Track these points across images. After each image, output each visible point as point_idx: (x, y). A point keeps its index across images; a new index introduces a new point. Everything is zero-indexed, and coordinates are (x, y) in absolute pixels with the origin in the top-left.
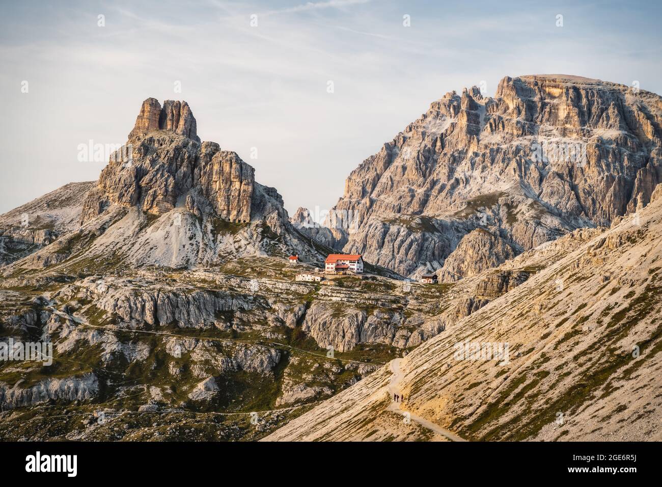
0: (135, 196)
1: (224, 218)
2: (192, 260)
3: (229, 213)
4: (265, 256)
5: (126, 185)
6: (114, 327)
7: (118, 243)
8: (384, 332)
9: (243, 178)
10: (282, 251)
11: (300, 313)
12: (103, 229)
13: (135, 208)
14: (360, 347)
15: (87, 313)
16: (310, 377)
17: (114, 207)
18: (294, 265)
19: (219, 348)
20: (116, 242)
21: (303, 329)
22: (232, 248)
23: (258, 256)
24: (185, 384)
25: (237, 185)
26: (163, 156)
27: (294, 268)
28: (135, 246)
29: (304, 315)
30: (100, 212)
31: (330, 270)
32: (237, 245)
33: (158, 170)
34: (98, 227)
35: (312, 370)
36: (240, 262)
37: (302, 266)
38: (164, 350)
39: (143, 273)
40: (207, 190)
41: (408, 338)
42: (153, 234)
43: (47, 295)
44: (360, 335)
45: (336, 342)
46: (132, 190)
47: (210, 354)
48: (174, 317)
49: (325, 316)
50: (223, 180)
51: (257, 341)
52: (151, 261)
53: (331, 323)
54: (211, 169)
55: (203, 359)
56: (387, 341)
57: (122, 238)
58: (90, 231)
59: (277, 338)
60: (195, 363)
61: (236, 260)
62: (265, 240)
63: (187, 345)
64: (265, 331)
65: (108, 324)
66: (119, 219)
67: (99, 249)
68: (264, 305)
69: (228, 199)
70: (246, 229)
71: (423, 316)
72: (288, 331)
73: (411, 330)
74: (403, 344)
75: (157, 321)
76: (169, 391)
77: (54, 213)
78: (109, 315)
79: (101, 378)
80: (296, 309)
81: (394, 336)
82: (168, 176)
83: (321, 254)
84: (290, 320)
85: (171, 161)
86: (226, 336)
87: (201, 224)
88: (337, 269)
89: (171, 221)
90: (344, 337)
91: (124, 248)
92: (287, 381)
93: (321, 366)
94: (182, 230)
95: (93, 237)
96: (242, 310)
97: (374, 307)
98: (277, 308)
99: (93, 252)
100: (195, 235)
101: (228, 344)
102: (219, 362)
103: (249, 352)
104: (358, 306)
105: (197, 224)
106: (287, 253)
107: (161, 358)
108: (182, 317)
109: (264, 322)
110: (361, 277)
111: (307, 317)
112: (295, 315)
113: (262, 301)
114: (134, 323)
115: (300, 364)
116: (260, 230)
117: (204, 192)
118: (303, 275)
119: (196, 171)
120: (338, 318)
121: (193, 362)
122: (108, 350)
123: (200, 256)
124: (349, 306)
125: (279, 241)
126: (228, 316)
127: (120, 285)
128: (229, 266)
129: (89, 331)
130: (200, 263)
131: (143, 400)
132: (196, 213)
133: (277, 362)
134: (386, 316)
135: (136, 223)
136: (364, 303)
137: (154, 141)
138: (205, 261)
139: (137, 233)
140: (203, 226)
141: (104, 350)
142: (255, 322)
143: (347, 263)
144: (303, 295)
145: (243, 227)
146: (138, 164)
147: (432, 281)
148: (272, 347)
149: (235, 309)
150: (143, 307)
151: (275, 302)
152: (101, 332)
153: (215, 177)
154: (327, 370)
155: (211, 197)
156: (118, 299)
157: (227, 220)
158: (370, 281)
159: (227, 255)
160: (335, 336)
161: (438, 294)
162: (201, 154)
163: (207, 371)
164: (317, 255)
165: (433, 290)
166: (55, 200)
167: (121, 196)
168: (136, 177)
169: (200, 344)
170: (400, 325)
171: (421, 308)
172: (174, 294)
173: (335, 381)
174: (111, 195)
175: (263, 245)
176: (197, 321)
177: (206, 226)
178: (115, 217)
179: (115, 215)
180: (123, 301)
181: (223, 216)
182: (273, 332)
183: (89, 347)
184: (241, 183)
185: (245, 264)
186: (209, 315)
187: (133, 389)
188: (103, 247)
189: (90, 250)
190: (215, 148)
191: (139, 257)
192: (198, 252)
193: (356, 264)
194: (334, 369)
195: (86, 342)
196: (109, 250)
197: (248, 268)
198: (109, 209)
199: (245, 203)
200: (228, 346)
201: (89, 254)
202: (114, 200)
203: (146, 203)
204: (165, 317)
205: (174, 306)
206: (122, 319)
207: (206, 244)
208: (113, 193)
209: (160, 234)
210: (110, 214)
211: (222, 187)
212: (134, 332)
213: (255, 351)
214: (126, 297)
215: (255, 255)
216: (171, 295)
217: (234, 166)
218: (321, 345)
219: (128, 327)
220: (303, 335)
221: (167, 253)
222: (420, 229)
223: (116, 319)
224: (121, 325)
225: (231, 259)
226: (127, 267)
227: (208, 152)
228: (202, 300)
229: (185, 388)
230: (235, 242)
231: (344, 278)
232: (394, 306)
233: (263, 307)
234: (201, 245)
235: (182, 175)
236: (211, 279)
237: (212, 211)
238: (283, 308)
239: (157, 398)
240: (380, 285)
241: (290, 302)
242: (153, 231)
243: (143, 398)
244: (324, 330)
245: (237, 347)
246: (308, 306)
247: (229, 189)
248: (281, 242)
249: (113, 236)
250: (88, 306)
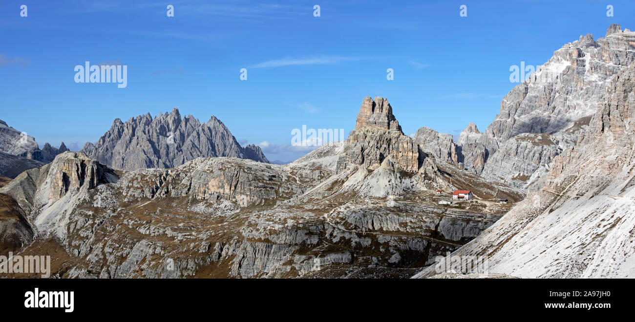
0: (361, 161)
2: (390, 193)
3: (407, 168)
4: (425, 189)
5: (357, 155)
6: (356, 231)
9: (414, 150)
11: (437, 223)
12: (347, 178)
13: (362, 166)
14: (463, 238)
15: (344, 224)
17: (352, 166)
21: (438, 231)
22: (410, 185)
24: (387, 256)
25: (411, 154)
26: (374, 139)
27: (439, 196)
29: (439, 224)
31: (455, 198)
32: (412, 184)
33: (372, 147)
34: (345, 177)
36: (413, 194)
37: (443, 195)
38: (377, 241)
39: (367, 201)
43: (326, 215)
44: (463, 233)
45: (453, 236)
46: (360, 156)
47: (397, 243)
49: (448, 224)
50: (404, 151)
51: (417, 237)
52: (371, 194)
53: (451, 228)
54: (398, 145)
57: (356, 182)
58: (341, 179)
59: (426, 235)
60: (391, 247)
61: (411, 192)
62: (426, 181)
63: (387, 238)
64: (421, 231)
65: (353, 229)
66: (355, 173)
67: (346, 188)
69: (407, 160)
70: (416, 175)
72: (431, 231)
75: (374, 228)
76: (380, 259)
77: (321, 160)
78: (353, 225)
79: (352, 254)
80: (435, 221)
83: (455, 186)
84: (432, 227)
85: (378, 142)
87: (394, 174)
88: (459, 198)
89: (379, 173)
90: (456, 234)
91: (358, 187)
95: (343, 182)
96: (411, 222)
98: (427, 221)
99: (344, 190)
100: (391, 179)
102: (401, 246)
103: (414, 241)
105: (392, 174)
109: (421, 227)
110: (470, 202)
112: (435, 224)
114: (364, 229)
116: (423, 176)
118: (442, 201)
119: (391, 146)
120: (454, 225)
122: (354, 241)
123: (394, 190)
124: (459, 219)
128: (408, 196)
131: (370, 263)
133: (426, 246)
135: (363, 174)
136: (466, 218)
137: (370, 131)
139: (364, 180)
141: (352, 241)
142: (417, 228)
143: (463, 195)
144: (439, 214)
145: (414, 174)
146: (362, 144)
147: (505, 203)
148: (424, 239)
149: (408, 221)
150: (367, 222)
151: (426, 218)
152: (351, 233)
157: (407, 171)
158: (474, 203)
160: (452, 234)
163: (396, 250)
164: (452, 187)
165: (503, 208)
166: (321, 153)
167: (355, 160)
168: (361, 151)
169: (393, 238)
175: (424, 184)
177: (396, 175)
178: (353, 171)
180: (359, 219)
181: (405, 169)
182: (425, 232)
185: (415, 194)
187: (365, 258)
188: (348, 187)
189: (342, 189)
191: (365, 192)
192: (393, 188)
193: (467, 195)
194: (450, 249)
195: (344, 238)
196: (351, 189)
197: (417, 197)
198: (350, 167)
199: (415, 162)
200: (405, 239)
201: (341, 191)
202: (352, 162)
203: (367, 164)
204: (377, 226)
205: (381, 221)
206: (359, 228)
207: (397, 185)
208: (351, 158)
209: (375, 180)
210: (350, 170)
211: (404, 154)
213: (416, 241)
215: (421, 189)
216: (379, 216)
217: (409, 144)
218: (446, 238)
219: (361, 231)
220: (438, 233)
221: (378, 190)
222: (541, 143)
223: (356, 227)
224: (359, 230)
225: (409, 192)
228: (393, 218)
229: (387, 258)
230: (411, 182)
231: (462, 202)
232: (480, 219)
234: (394, 185)
235: (383, 149)
238: (429, 221)
239: (375, 262)
240: (479, 206)
241: (433, 218)
242: (371, 178)
244: (448, 231)
245: (409, 240)
246: (441, 220)
247: (407, 156)
248: (434, 182)
249: (352, 181)
250: (344, 221)
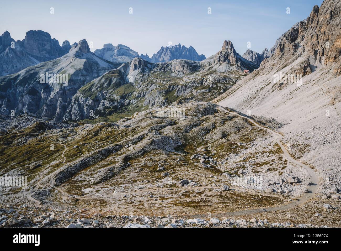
2: (226, 71)
7: (216, 68)
10: (240, 69)
12: (214, 66)
17: (216, 62)
26: (223, 54)
28: (218, 69)
30: (214, 63)
32: (233, 68)
36: (233, 71)
37: (241, 72)
42: (221, 67)
43: (204, 78)
52: (220, 71)
55: (222, 87)
66: (217, 64)
69: (232, 61)
77: (210, 60)
79: (210, 89)
80: (236, 80)
82: (224, 57)
86: (226, 84)
87: (228, 65)
94: (225, 66)
102: (224, 87)
109: (231, 82)
119: (228, 56)
122: (211, 86)
128: (231, 72)
132: (227, 63)
135: (219, 65)
138: (228, 71)
139: (219, 67)
146: (220, 55)
149: (228, 80)
151: (233, 79)
155: (230, 61)
157: (232, 64)
159: (231, 70)
166: (211, 58)
172: (220, 78)
176: (222, 82)
186: (224, 81)
188: (214, 69)
201: (212, 70)
209: (222, 67)
215: (235, 70)
221: (223, 70)
223: (212, 81)
226: (217, 72)
234: (228, 68)
235: (226, 57)
236: (226, 75)
237: (230, 63)
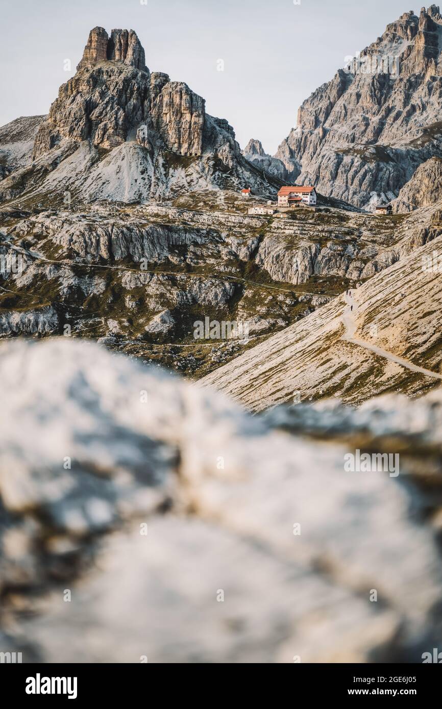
0: (86, 130)
1: (175, 151)
2: (145, 195)
3: (180, 146)
4: (217, 189)
5: (76, 119)
6: (71, 262)
7: (70, 178)
8: (338, 264)
9: (194, 110)
10: (235, 184)
11: (253, 246)
12: (55, 164)
13: (86, 142)
14: (314, 279)
15: (43, 248)
16: (264, 309)
17: (65, 141)
18: (247, 198)
19: (173, 282)
20: (69, 177)
21: (257, 262)
22: (184, 182)
23: (210, 190)
24: (141, 317)
25: (187, 117)
26: (112, 88)
27: (247, 201)
28: (87, 180)
29: (257, 248)
30: (52, 146)
31: (283, 202)
32: (189, 179)
33: (107, 103)
34: (50, 162)
35: (266, 302)
36: (192, 196)
37: (255, 199)
38: (119, 284)
39: (96, 207)
40: (158, 122)
41: (362, 270)
42: (105, 169)
43: (3, 230)
44: (313, 268)
45: (289, 274)
46: (82, 123)
47: (165, 288)
48: (128, 252)
49: (278, 249)
50: (173, 112)
51: (210, 275)
52: (104, 195)
53: (284, 256)
54: (161, 101)
55: (158, 293)
56: (341, 273)
57: (74, 173)
58: (42, 166)
59: (230, 272)
60: (151, 297)
61: (188, 193)
62: (217, 173)
63: (142, 278)
64: (218, 264)
65: (64, 258)
66: (71, 154)
67: (52, 184)
68: (217, 239)
69: (179, 131)
70: (197, 162)
71: (377, 247)
72: (241, 264)
73: (365, 262)
74: (357, 275)
75: (112, 255)
77: (6, 147)
78: (65, 250)
79: (60, 311)
80: (250, 242)
81: (348, 268)
82: (119, 109)
83: (274, 186)
84: (243, 253)
85: (121, 93)
86: (180, 270)
87: (152, 158)
88: (290, 202)
89: (122, 155)
90: (297, 269)
91: (77, 183)
92: (241, 314)
93: (274, 298)
94: (134, 165)
95: (46, 172)
96: (196, 244)
97: (327, 239)
98: (230, 242)
99: (46, 187)
100: (147, 169)
101: (183, 277)
102: (174, 295)
103: (203, 285)
104: (311, 239)
105: (149, 158)
106: (240, 186)
107: (117, 293)
108: (137, 252)
109: (217, 256)
110: (314, 210)
111: (261, 250)
112: (248, 248)
113: (215, 235)
114: (89, 258)
115: (254, 296)
116: (211, 163)
117: (155, 125)
118: (256, 208)
119: (146, 103)
120: (292, 250)
121: (148, 295)
122: (65, 284)
123: (152, 190)
124: (303, 238)
125: (231, 174)
126: (181, 250)
127: (74, 220)
128: (182, 200)
129: (46, 266)
130: (152, 198)
131: (102, 332)
132: (147, 146)
133: (231, 295)
134: (340, 248)
135: (88, 157)
136: (317, 235)
137: (103, 73)
138: (157, 195)
139: (89, 168)
140: (155, 159)
141: (61, 284)
142: (209, 256)
143: (300, 195)
144: (256, 228)
145: (194, 161)
146: (87, 97)
147: (386, 212)
148: (226, 280)
149: (188, 243)
150: (98, 242)
151: (228, 236)
152: (58, 266)
153: (165, 109)
154: (281, 302)
155: (161, 130)
156: (73, 234)
157: (178, 153)
158: (323, 213)
159: (179, 189)
160: (288, 269)
161: (392, 225)
162: (150, 85)
163: (163, 304)
164: (270, 188)
165: (387, 221)
166: (7, 135)
167: (72, 130)
168: (86, 110)
169: (155, 278)
170: (353, 257)
171: (375, 239)
172: (128, 228)
173: (289, 312)
174: (62, 129)
175: (215, 178)
176: (152, 256)
177: (157, 160)
178: (67, 151)
179: (66, 149)
180: (78, 236)
181: (175, 149)
182: (227, 266)
183: (47, 281)
184: (192, 114)
185: (197, 198)
186: (162, 249)
187: (91, 322)
188: (55, 183)
189: (43, 185)
190: (165, 78)
191: (92, 192)
192: (150, 186)
193: (309, 196)
194: (288, 301)
195: (43, 276)
196: (62, 185)
197: (200, 202)
198: (61, 143)
199: (196, 135)
200: (182, 280)
201: (42, 190)
202: (64, 135)
203: (96, 137)
204: (120, 252)
205: (128, 240)
206: (78, 254)
207: (158, 179)
208: (63, 127)
209: (112, 168)
210: (62, 149)
211: (173, 119)
212: (91, 267)
213: (209, 284)
214: (81, 232)
215: (207, 188)
216: (124, 229)
217: (184, 97)
218: (274, 278)
219: (84, 262)
220: (256, 268)
221: (120, 187)
222: (374, 159)
223: (71, 254)
224: (77, 259)
225: (183, 193)
226: (80, 202)
227: (157, 83)
228: (155, 235)
229: (141, 321)
230: (187, 176)
231: (297, 210)
232: (348, 238)
233: (217, 241)
234: (153, 179)
235: (131, 107)
236: (164, 214)
237: (163, 145)
238: (236, 241)
239: (115, 331)
240: (334, 217)
241: (243, 236)
242: (104, 166)
243: (101, 330)
244: (278, 262)
245: (191, 281)
246: (261, 239)
247: (180, 121)
248: (233, 175)
249: (65, 171)
250: (44, 241)
